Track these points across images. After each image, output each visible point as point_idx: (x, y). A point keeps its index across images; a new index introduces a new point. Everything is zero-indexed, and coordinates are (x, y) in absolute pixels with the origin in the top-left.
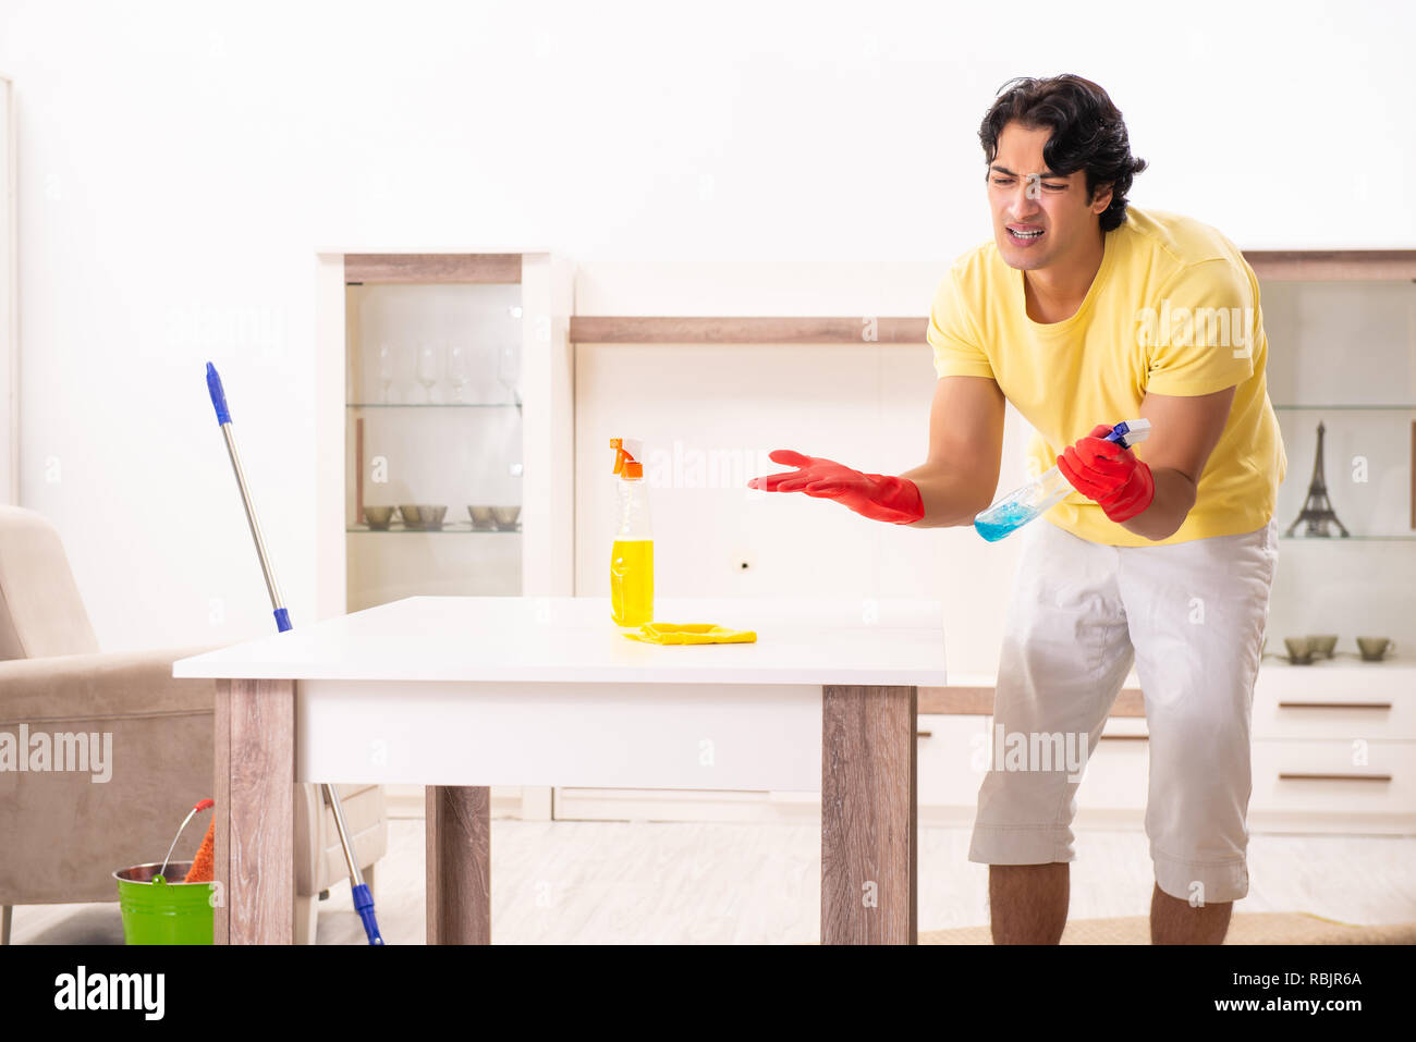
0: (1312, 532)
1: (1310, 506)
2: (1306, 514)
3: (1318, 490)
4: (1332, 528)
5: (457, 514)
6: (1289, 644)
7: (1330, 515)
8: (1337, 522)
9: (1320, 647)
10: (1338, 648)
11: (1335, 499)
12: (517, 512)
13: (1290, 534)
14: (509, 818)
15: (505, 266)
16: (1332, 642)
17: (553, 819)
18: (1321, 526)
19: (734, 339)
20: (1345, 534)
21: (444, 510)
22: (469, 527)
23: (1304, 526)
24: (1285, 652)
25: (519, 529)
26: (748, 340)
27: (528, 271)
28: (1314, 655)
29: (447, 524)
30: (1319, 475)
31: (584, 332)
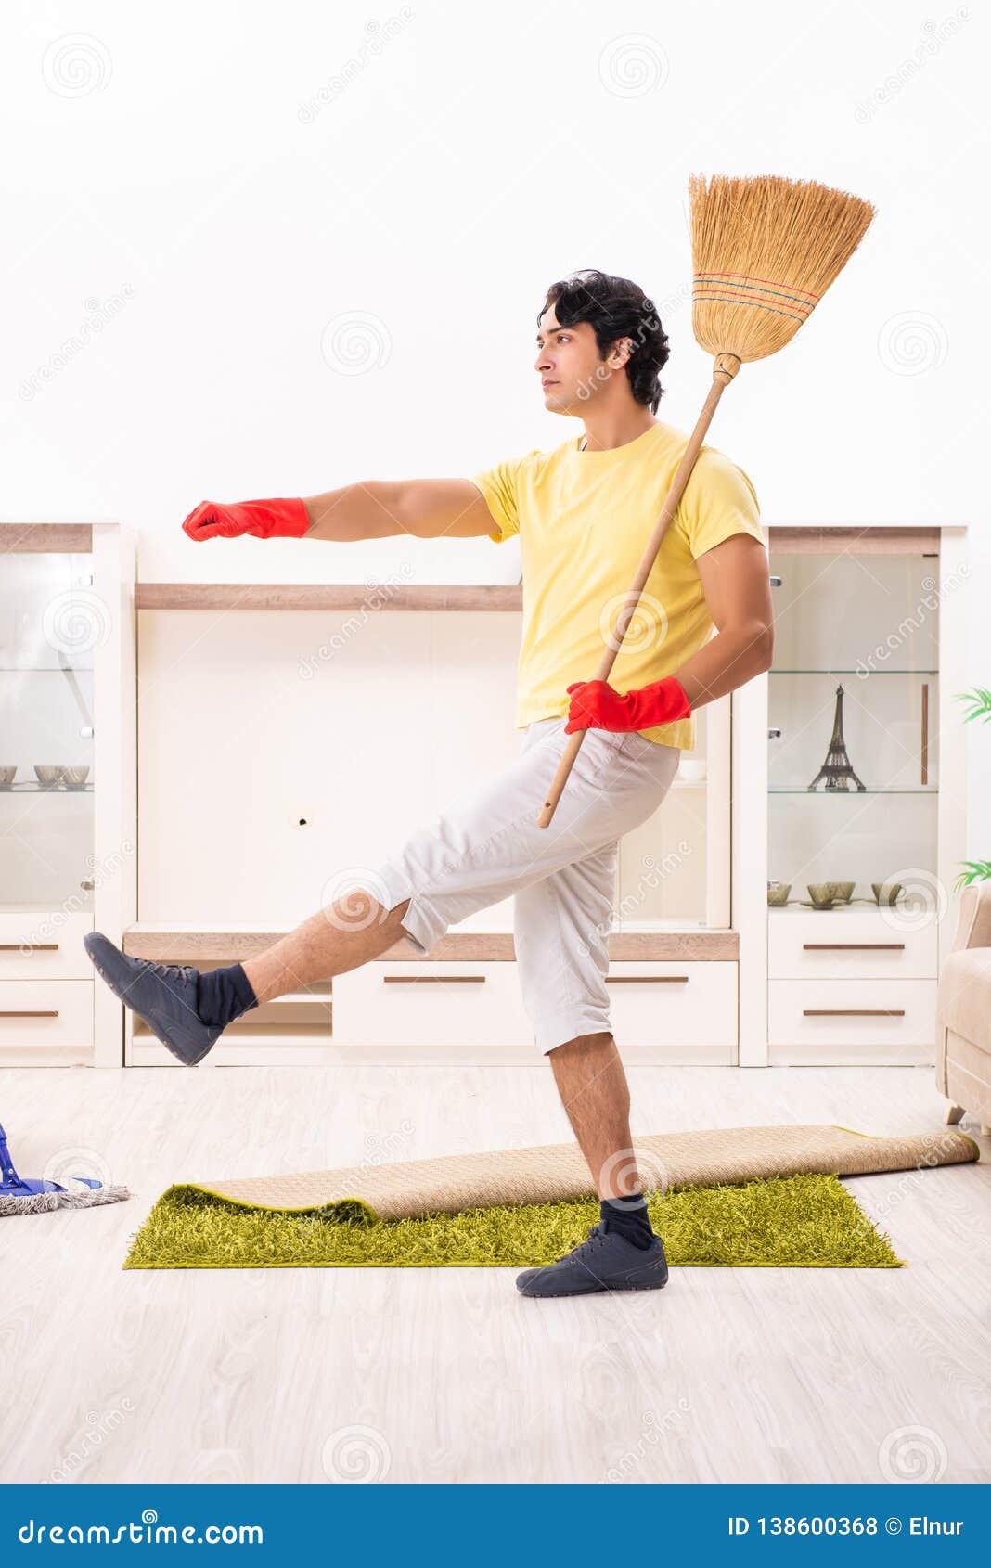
0: (831, 787)
1: (830, 764)
2: (826, 771)
3: (837, 747)
4: (851, 783)
5: (25, 774)
6: (811, 890)
7: (848, 771)
8: (855, 778)
9: (839, 894)
10: (853, 896)
11: (853, 755)
12: (85, 772)
13: (812, 789)
14: (81, 1065)
15: (76, 536)
16: (851, 888)
17: (124, 1066)
18: (839, 782)
19: (294, 606)
20: (861, 789)
21: (14, 770)
22: (36, 787)
23: (824, 781)
24: (809, 899)
25: (88, 788)
26: (307, 608)
27: (97, 540)
28: (834, 902)
29: (16, 784)
30: (838, 734)
31: (147, 599)
